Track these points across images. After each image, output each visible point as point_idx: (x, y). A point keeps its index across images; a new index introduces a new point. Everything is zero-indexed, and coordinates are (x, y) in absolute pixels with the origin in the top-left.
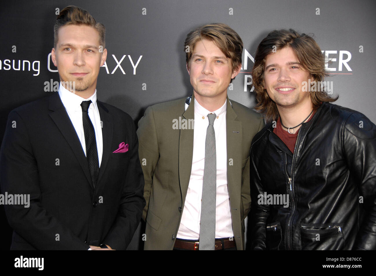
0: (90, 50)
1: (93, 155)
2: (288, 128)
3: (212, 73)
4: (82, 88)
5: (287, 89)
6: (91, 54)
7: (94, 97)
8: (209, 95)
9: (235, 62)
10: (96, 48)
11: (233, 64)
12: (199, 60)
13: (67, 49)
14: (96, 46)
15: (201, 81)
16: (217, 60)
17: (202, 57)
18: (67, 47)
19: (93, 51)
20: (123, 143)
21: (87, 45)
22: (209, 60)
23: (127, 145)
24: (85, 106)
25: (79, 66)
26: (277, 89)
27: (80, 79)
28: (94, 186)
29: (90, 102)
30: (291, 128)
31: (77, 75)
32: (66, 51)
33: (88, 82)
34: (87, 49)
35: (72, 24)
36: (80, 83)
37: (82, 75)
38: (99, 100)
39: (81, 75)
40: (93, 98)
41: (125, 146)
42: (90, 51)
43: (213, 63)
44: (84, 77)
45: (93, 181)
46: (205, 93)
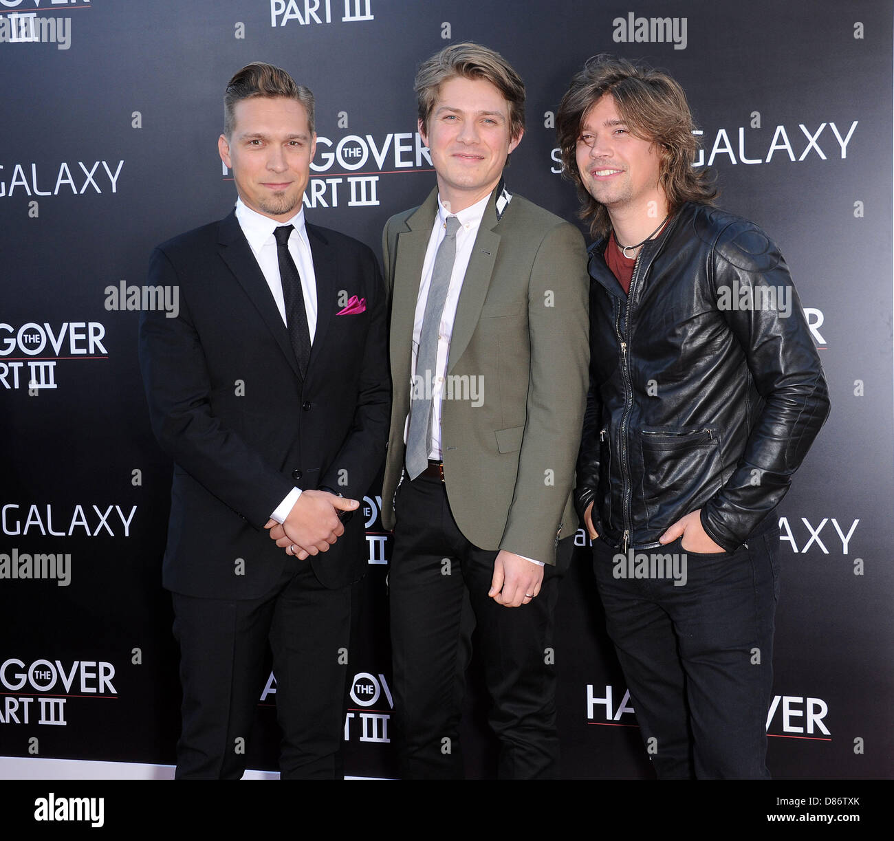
0: (294, 142)
1: (299, 322)
2: (623, 248)
3: (477, 141)
4: (284, 209)
5: (607, 172)
6: (296, 148)
7: (299, 217)
8: (473, 185)
9: (515, 122)
10: (305, 138)
11: (512, 127)
12: (451, 117)
13: (255, 142)
14: (304, 134)
15: (454, 155)
16: (486, 119)
17: (456, 111)
18: (254, 139)
19: (299, 144)
20: (355, 298)
21: (291, 135)
22: (470, 119)
23: (362, 299)
24: (282, 235)
25: (278, 173)
26: (593, 173)
27: (279, 195)
28: (303, 377)
29: (291, 228)
30: (628, 249)
31: (274, 187)
32: (252, 146)
33: (293, 198)
34: (291, 142)
35: (260, 95)
36: (280, 201)
37: (283, 186)
38: (309, 222)
39: (280, 186)
40: (298, 221)
41: (360, 303)
42: (294, 144)
43: (478, 124)
44: (286, 190)
45: (300, 368)
46: (463, 181)
